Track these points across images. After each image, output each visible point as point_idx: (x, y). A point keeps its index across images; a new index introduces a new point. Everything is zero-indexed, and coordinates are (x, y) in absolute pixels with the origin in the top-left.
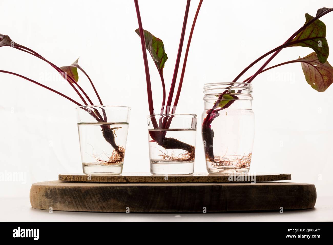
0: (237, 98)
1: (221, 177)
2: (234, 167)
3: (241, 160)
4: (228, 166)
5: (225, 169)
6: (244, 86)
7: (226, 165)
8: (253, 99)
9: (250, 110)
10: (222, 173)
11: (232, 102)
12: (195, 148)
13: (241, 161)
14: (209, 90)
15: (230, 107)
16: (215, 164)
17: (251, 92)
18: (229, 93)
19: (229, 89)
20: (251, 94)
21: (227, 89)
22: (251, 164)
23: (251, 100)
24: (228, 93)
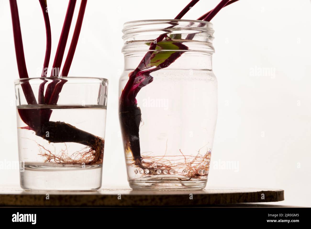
0: (186, 48)
1: (146, 196)
2: (177, 176)
3: (191, 163)
4: (166, 175)
5: (162, 181)
6: (200, 27)
7: (162, 173)
8: (214, 52)
9: (209, 71)
10: (156, 188)
11: (176, 56)
12: (104, 141)
13: (192, 165)
14: (134, 34)
15: (172, 65)
16: (142, 171)
17: (210, 37)
18: (170, 39)
19: (169, 31)
20: (210, 41)
21: (165, 32)
22: (210, 172)
23: (211, 54)
24: (166, 40)
